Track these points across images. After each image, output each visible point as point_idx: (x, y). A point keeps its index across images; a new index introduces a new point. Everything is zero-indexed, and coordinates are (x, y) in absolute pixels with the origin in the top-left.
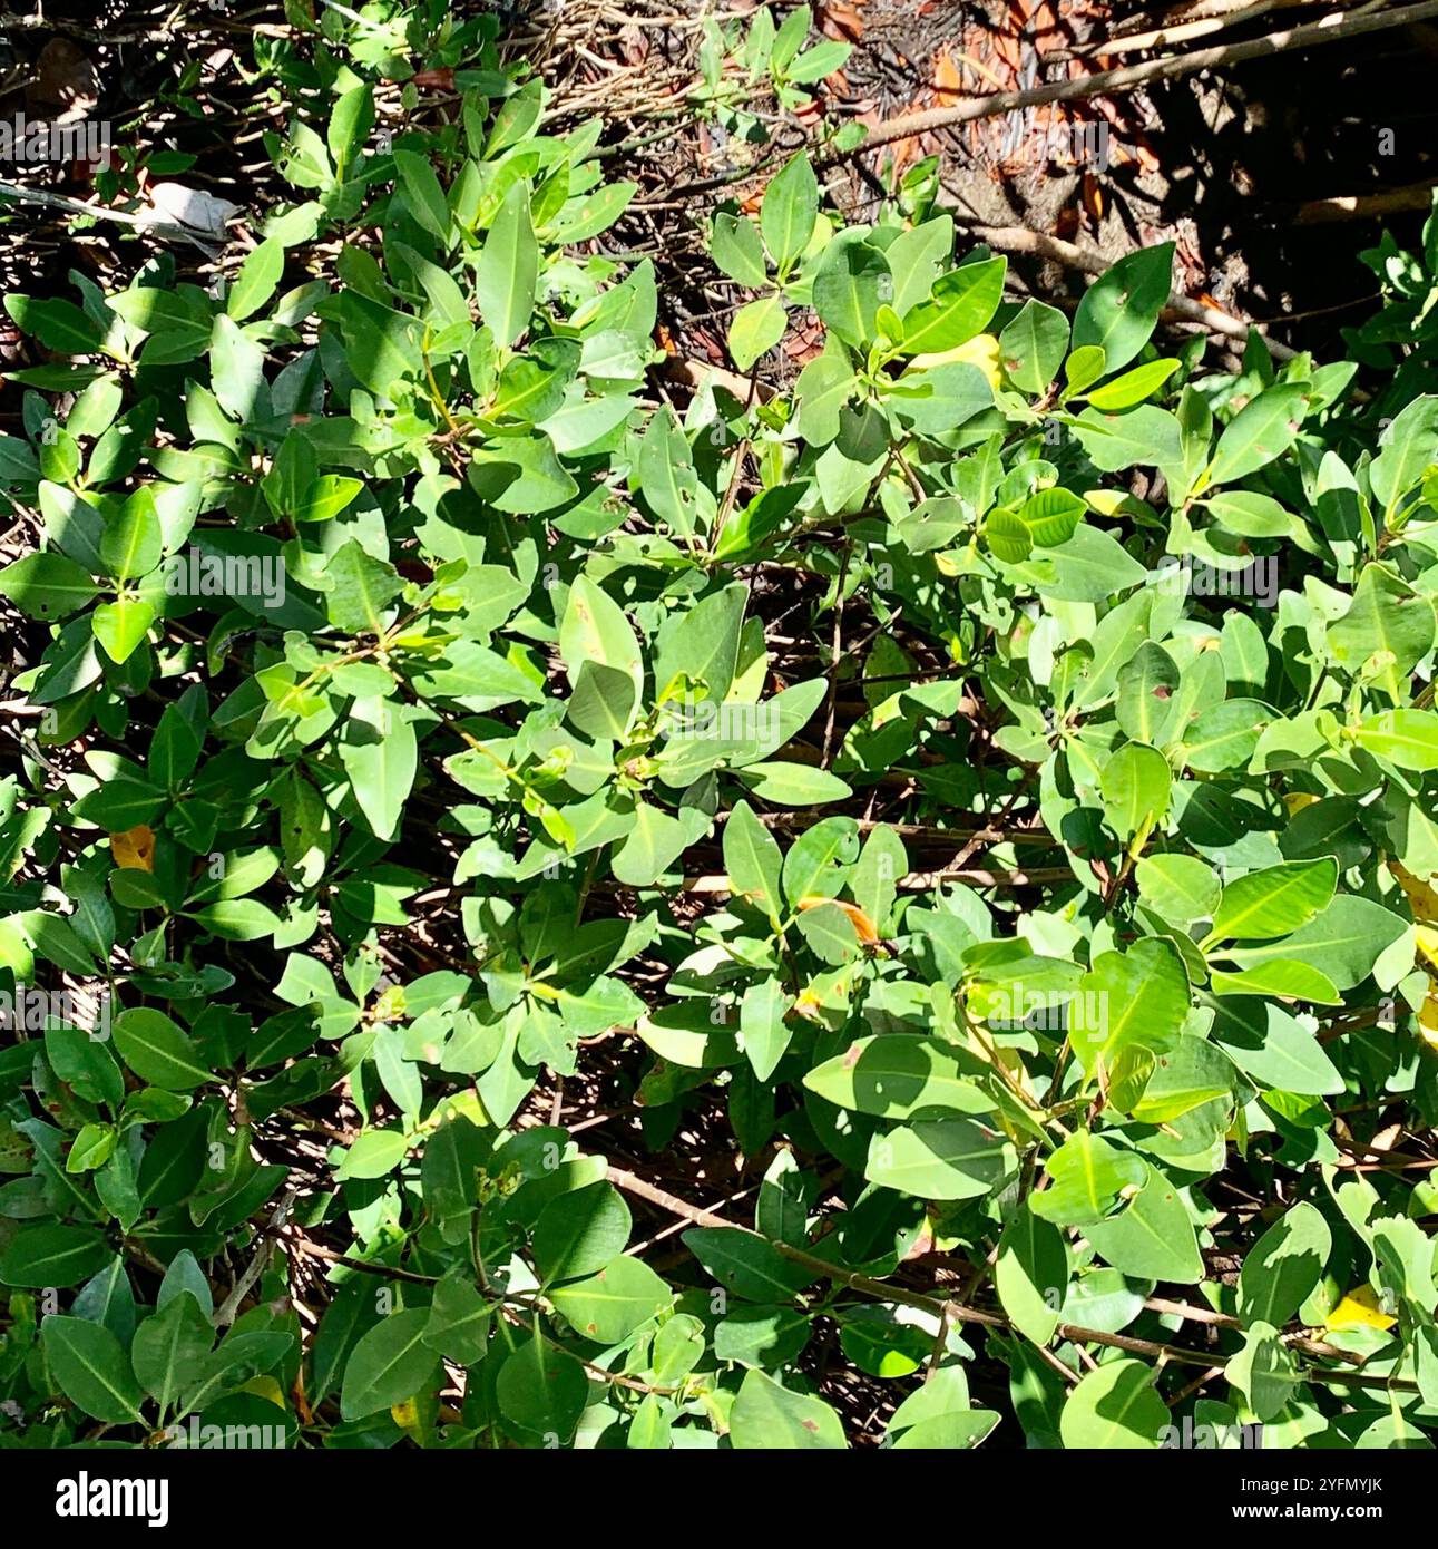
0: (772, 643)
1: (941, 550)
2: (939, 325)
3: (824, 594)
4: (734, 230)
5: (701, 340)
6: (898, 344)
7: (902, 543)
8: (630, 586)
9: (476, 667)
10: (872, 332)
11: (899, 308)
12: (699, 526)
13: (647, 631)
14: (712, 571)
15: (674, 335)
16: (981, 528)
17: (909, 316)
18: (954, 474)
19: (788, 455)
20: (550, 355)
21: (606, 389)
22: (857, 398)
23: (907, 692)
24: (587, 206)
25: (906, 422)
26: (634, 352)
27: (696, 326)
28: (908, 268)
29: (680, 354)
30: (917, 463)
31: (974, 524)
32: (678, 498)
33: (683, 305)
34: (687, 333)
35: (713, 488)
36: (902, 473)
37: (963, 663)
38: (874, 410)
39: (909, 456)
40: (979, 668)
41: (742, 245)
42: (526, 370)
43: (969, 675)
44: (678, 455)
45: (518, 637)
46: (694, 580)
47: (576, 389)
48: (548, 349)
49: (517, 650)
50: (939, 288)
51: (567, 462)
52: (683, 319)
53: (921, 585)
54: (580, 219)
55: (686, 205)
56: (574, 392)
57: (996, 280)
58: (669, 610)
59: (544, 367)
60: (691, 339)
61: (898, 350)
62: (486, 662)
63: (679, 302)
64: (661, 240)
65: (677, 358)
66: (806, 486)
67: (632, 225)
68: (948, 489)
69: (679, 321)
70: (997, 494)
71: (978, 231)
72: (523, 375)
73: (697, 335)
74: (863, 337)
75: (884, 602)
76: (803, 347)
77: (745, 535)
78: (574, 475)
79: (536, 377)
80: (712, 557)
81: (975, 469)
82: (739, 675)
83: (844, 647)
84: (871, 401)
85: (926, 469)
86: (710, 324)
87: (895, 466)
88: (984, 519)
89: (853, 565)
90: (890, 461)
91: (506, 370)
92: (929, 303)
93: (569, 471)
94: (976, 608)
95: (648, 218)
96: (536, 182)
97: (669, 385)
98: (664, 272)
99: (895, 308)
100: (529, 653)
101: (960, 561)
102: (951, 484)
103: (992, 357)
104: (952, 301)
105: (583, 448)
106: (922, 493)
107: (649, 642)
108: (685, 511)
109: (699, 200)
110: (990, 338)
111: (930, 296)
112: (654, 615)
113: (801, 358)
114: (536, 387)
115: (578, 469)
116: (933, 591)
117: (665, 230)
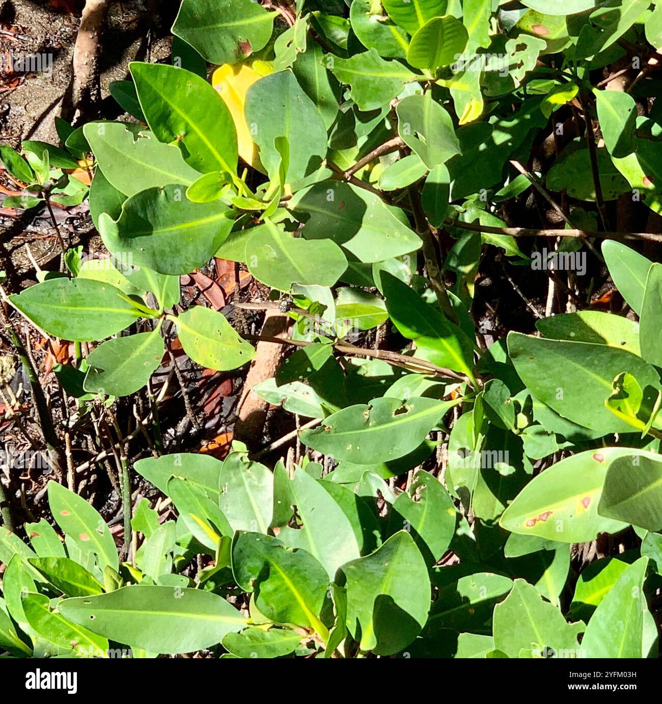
0: (554, 309)
1: (455, 119)
2: (205, 132)
3: (501, 250)
4: (101, 371)
5: (213, 404)
6: (228, 178)
7: (449, 164)
8: (505, 469)
9: (609, 636)
10: (215, 207)
11: (187, 178)
12: (435, 393)
13: (557, 447)
14: (485, 377)
15: (211, 435)
16: (428, 75)
17: (198, 166)
18: (369, 107)
19: (347, 298)
20: (251, 568)
21: (286, 504)
22: (286, 221)
23: (610, 151)
24: (76, 537)
25: (314, 164)
26: (243, 475)
27: (197, 410)
28: (142, 171)
29: (231, 428)
30: (355, 151)
31: (423, 83)
32: (403, 420)
33: (174, 426)
34: (205, 420)
35: (391, 380)
36: (367, 167)
37: (576, 91)
38: (303, 200)
39: (348, 160)
40: (581, 72)
41: (118, 362)
42: (269, 594)
43: (588, 82)
44: (357, 420)
45: (567, 595)
46: (497, 396)
47: (287, 537)
48: (245, 570)
49: (584, 594)
50: (165, 134)
51: (368, 546)
52: (190, 425)
53: (491, 142)
54: (91, 545)
55: (62, 427)
56: (292, 539)
57: (154, 71)
58: (532, 423)
59: (265, 574)
60: (212, 416)
61: (235, 177)
62: (603, 625)
63: (171, 431)
64: (103, 454)
65: (235, 430)
66: (385, 275)
67: (87, 487)
68: (384, 114)
69: (193, 430)
70: (388, 59)
71: (77, 96)
72: (275, 597)
73: (208, 410)
74: (221, 217)
75: (506, 184)
76: (216, 289)
77: (444, 342)
78: (383, 540)
79: (277, 583)
80: (469, 378)
81: (363, 85)
82: (604, 341)
83: (560, 226)
84: (292, 204)
85: (362, 141)
86: (195, 395)
87: (359, 175)
88: (418, 72)
89: (468, 218)
90: (354, 180)
91: (271, 617)
92: (182, 145)
93: (379, 542)
94: (518, 76)
95: (79, 469)
96: (52, 594)
97: (266, 439)
98: (139, 449)
99: (189, 183)
100: (586, 579)
101: (467, 96)
102: (379, 111)
103: (237, 71)
104: (179, 120)
105: (353, 526)
106: (391, 143)
107: (568, 444)
108: (418, 410)
109: (56, 413)
110: (216, 75)
111: (174, 144)
112: (538, 439)
113: (228, 291)
114: (288, 582)
115: (377, 533)
116: (497, 127)
117: (91, 449)
